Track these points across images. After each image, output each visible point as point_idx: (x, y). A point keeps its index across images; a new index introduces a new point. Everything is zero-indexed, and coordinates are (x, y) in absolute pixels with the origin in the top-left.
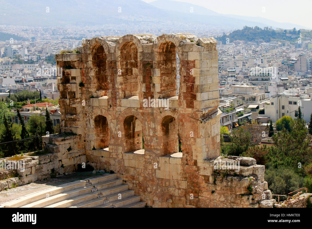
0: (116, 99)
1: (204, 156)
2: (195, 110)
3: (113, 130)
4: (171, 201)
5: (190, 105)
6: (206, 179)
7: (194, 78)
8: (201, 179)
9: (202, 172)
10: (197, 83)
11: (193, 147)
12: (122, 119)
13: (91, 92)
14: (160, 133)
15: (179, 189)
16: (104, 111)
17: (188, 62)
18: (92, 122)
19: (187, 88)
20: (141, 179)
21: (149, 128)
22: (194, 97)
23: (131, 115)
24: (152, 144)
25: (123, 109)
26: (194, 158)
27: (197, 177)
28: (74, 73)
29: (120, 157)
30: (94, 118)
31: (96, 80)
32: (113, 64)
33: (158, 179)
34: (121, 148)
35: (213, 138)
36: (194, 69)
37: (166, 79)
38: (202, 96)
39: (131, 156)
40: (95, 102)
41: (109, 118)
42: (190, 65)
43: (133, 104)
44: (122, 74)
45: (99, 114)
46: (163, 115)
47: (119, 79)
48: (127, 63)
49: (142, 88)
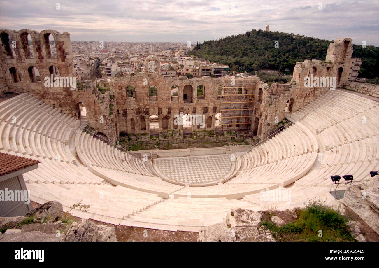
2: (66, 62)
5: (63, 60)
7: (64, 49)
10: (66, 51)
12: (27, 68)
14: (49, 73)
15: (62, 95)
16: (14, 65)
17: (60, 42)
18: (8, 71)
19: (61, 54)
21: (43, 72)
22: (65, 57)
23: (31, 66)
25: (26, 64)
29: (29, 85)
30: (9, 69)
31: (6, 51)
33: (51, 92)
34: (28, 81)
36: (63, 45)
37: (48, 50)
38: (68, 57)
39: (35, 84)
40: (9, 61)
41: (19, 68)
42: (60, 44)
43: (33, 61)
44: (23, 48)
45: (12, 67)
46: (49, 65)
47: (22, 50)
48: (24, 43)
49: (37, 54)
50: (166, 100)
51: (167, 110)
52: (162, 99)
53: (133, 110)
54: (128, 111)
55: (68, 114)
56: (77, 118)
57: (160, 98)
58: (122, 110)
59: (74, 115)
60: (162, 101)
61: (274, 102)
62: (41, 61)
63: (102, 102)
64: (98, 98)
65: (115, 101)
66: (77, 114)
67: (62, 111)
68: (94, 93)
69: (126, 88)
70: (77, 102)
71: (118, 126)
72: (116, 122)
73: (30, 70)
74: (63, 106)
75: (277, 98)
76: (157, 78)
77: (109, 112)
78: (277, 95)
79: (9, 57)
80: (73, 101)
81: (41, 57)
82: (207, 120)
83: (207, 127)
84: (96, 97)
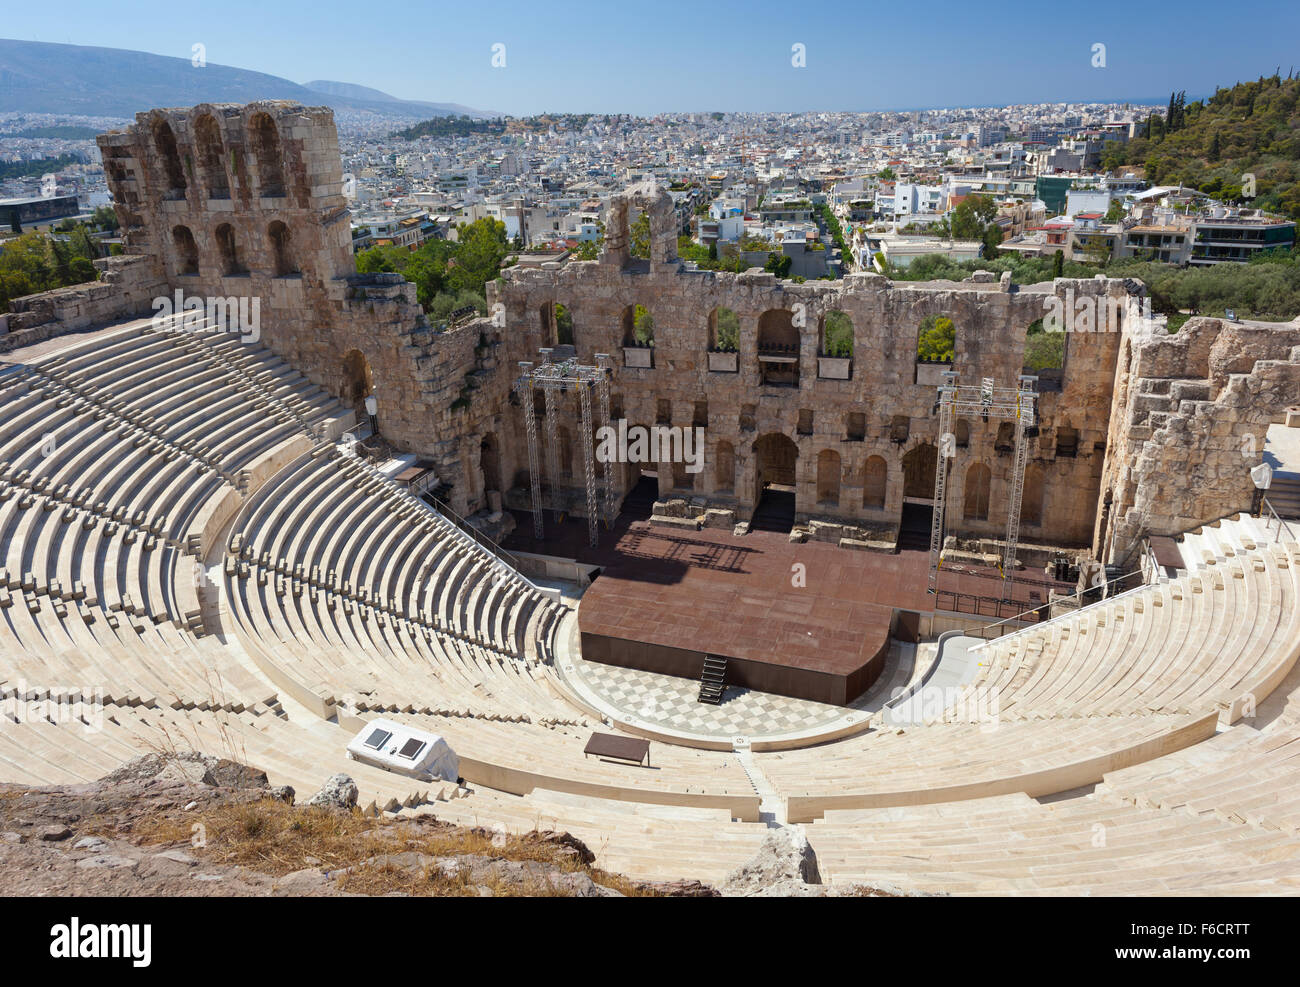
0: (199, 200)
1: (333, 273)
2: (311, 210)
3: (202, 245)
4: (295, 339)
5: (304, 204)
6: (339, 303)
7: (305, 165)
8: (331, 306)
9: (331, 297)
10: (309, 172)
11: (316, 263)
12: (212, 229)
13: (160, 192)
14: (268, 246)
15: (304, 321)
16: (184, 219)
17: (294, 143)
18: (170, 236)
19: (297, 181)
21: (252, 239)
22: (308, 192)
23: (223, 222)
24: (259, 262)
25: (211, 214)
26: (319, 278)
27: (325, 303)
28: (129, 163)
29: (217, 283)
30: (171, 229)
31: (166, 175)
33: (275, 310)
34: (216, 270)
35: (342, 249)
36: (303, 152)
37: (268, 168)
38: (319, 191)
39: (233, 280)
40: (170, 206)
41: (193, 229)
42: (296, 146)
43: (225, 206)
44: (203, 164)
45: (178, 223)
46: (268, 220)
47: (199, 171)
48: (208, 147)
49: (234, 183)
50: (685, 366)
51: (692, 408)
52: (672, 362)
55: (322, 386)
56: (349, 403)
57: (664, 357)
58: (530, 392)
59: (338, 390)
60: (671, 368)
61: (1180, 415)
62: (247, 206)
63: (426, 356)
64: (409, 338)
65: (501, 352)
66: (348, 390)
67: (303, 375)
68: (396, 322)
69: (545, 312)
70: (347, 350)
71: (502, 448)
72: (489, 435)
73: (224, 233)
74: (309, 357)
75: (1203, 395)
76: (651, 276)
77: (452, 395)
78: (1207, 383)
79: (173, 193)
80: (333, 344)
81: (245, 194)
82: (864, 471)
83: (866, 505)
84: (403, 335)
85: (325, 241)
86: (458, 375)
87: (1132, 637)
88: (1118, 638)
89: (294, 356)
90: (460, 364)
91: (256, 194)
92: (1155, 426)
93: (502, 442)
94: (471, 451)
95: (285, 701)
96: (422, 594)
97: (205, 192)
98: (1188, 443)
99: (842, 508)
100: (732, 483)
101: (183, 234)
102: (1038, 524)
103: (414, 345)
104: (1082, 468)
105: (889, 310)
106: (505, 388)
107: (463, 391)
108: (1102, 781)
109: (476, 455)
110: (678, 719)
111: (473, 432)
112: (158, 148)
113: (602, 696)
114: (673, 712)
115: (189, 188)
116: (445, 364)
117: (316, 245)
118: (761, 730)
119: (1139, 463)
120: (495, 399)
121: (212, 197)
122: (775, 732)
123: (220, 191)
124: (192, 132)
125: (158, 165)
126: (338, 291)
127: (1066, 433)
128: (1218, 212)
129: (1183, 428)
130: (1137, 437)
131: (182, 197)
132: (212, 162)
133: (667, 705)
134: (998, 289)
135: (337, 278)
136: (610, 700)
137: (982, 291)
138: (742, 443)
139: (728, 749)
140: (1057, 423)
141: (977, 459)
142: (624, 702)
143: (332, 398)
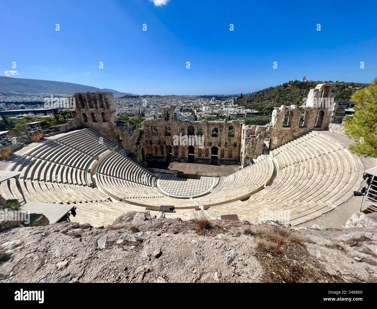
0: (87, 109)
1: (114, 121)
3: (88, 116)
4: (107, 133)
5: (108, 109)
6: (115, 126)
8: (113, 127)
9: (114, 125)
10: (109, 103)
11: (111, 119)
12: (90, 114)
13: (79, 107)
14: (101, 116)
15: (108, 130)
18: (82, 115)
19: (107, 105)
20: (98, 128)
21: (98, 115)
22: (109, 107)
23: (92, 112)
24: (99, 119)
25: (90, 111)
26: (111, 122)
29: (91, 123)
31: (81, 104)
32: (85, 100)
33: (103, 128)
34: (91, 121)
35: (115, 117)
36: (108, 100)
37: (101, 103)
38: (111, 107)
39: (94, 123)
40: (82, 110)
41: (86, 114)
42: (106, 99)
43: (93, 110)
44: (88, 102)
45: (83, 113)
46: (101, 112)
47: (88, 103)
48: (89, 99)
49: (94, 106)
52: (173, 135)
53: (156, 141)
54: (153, 141)
55: (112, 141)
56: (117, 144)
58: (149, 140)
61: (252, 140)
62: (97, 110)
63: (131, 135)
64: (128, 132)
65: (144, 134)
66: (117, 141)
67: (108, 139)
68: (126, 129)
69: (152, 127)
70: (117, 135)
71: (145, 151)
72: (143, 148)
73: (92, 114)
74: (109, 136)
75: (255, 137)
76: (170, 121)
77: (136, 141)
78: (255, 135)
79: (82, 107)
80: (114, 134)
81: (97, 107)
82: (205, 151)
83: (206, 156)
84: (127, 131)
85: (112, 116)
86: (137, 138)
87: (248, 174)
88: (246, 174)
89: (106, 136)
90: (137, 136)
91: (99, 107)
92: (248, 142)
93: (145, 149)
94: (140, 151)
95: (112, 198)
96: (133, 177)
97: (89, 107)
98: (253, 144)
99: (202, 157)
100: (184, 154)
101: (84, 115)
102: (231, 158)
103: (129, 133)
104: (237, 148)
105: (208, 125)
106: (145, 140)
107: (138, 141)
108: (250, 197)
109: (141, 152)
110: (179, 194)
111: (140, 148)
112: (79, 99)
113: (166, 191)
114: (178, 193)
115: (85, 107)
116: (135, 136)
117: (110, 116)
118: (193, 194)
119: (246, 147)
120: (144, 142)
121: (90, 108)
122: (195, 195)
123: (92, 107)
124: (86, 96)
125: (79, 102)
126: (115, 124)
127: (235, 143)
128: (249, 110)
129: (252, 142)
130: (246, 144)
131: (84, 108)
132: (90, 102)
133: (177, 192)
134: (224, 122)
135: (115, 122)
136: (167, 192)
137: (221, 122)
138: (186, 147)
139: (188, 198)
140: (233, 142)
141: (222, 148)
142: (170, 192)
143: (114, 143)
